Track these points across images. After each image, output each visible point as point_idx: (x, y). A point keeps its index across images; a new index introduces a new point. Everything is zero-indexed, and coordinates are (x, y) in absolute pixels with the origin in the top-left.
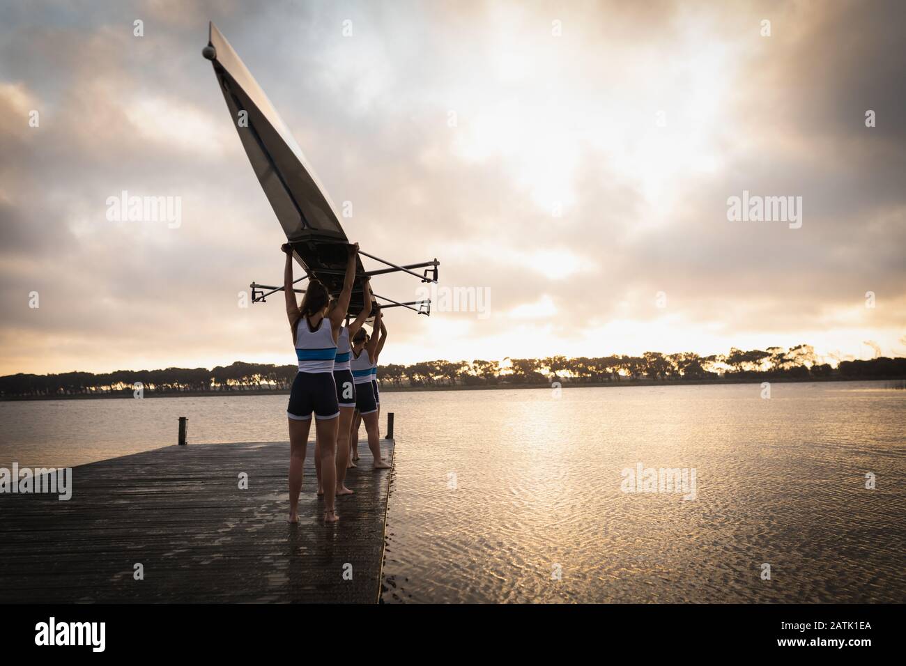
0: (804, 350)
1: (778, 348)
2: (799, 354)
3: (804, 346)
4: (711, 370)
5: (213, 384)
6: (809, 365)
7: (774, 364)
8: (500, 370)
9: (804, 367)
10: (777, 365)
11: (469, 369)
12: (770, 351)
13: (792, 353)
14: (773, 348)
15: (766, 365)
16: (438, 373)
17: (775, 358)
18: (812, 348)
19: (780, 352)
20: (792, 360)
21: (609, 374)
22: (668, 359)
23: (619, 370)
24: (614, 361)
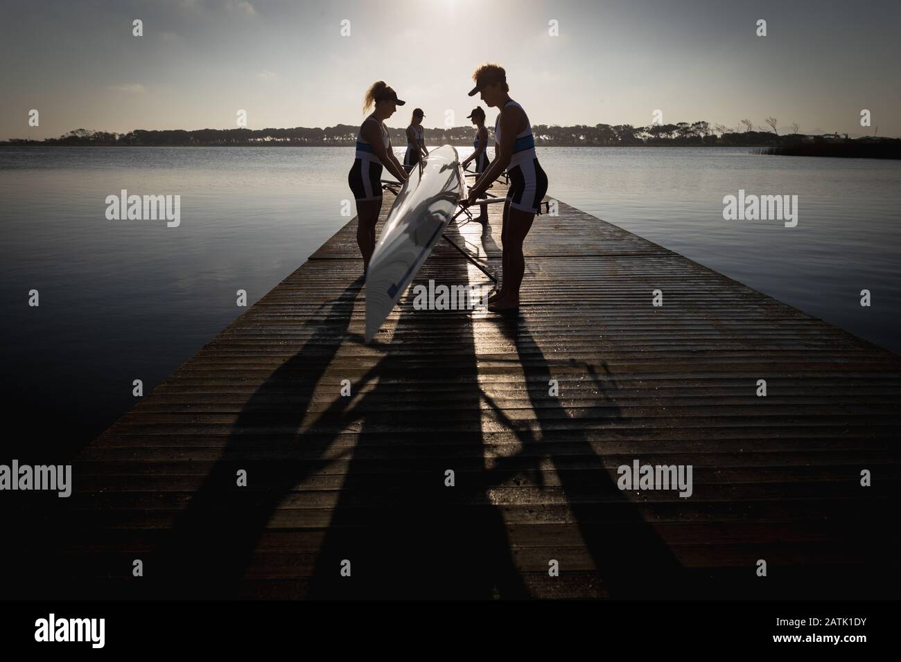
0: (702, 126)
1: (685, 123)
2: (698, 128)
3: (703, 122)
4: (639, 137)
5: (325, 139)
6: (702, 135)
7: (680, 134)
9: (699, 136)
10: (682, 135)
12: (679, 126)
13: (693, 127)
14: (681, 124)
15: (675, 135)
16: (466, 135)
17: (681, 130)
18: (708, 124)
19: (686, 126)
20: (693, 132)
21: (573, 138)
22: (612, 129)
23: (580, 136)
24: (577, 130)
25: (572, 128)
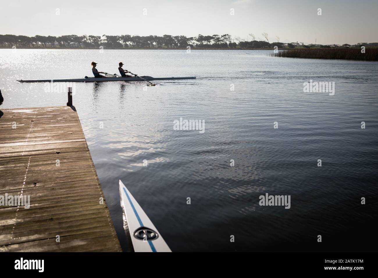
0: (227, 37)
1: (217, 35)
2: (225, 38)
3: (227, 35)
4: (191, 43)
6: (228, 43)
7: (215, 42)
8: (101, 40)
9: (226, 43)
11: (87, 40)
12: (214, 37)
13: (222, 37)
14: (215, 35)
15: (212, 42)
16: (72, 41)
17: (215, 40)
18: (230, 36)
19: (218, 37)
20: (222, 41)
21: (149, 44)
22: (173, 38)
23: (153, 42)
24: (151, 38)
25: (147, 37)
